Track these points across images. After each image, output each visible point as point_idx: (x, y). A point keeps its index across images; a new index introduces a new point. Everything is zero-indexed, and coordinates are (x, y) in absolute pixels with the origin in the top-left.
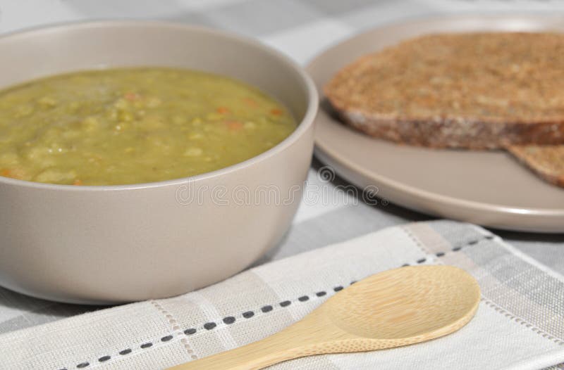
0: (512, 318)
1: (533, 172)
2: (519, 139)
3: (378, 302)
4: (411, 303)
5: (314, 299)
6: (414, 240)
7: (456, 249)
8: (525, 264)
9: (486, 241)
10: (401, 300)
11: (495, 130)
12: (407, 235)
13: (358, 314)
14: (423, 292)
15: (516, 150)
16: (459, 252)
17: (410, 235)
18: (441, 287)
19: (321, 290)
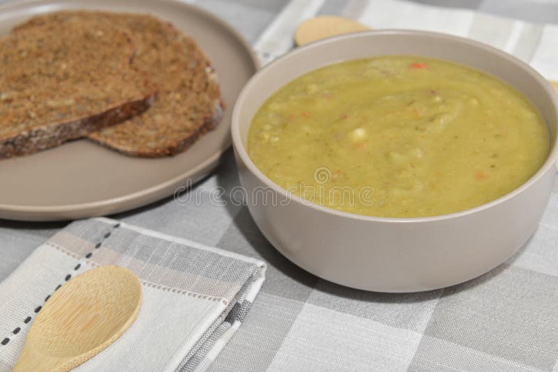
0: (169, 290)
1: (117, 151)
2: (94, 127)
3: (64, 319)
4: (89, 308)
5: (13, 337)
6: (63, 251)
7: (98, 246)
8: (154, 240)
9: (116, 230)
10: (81, 309)
11: (74, 127)
12: (54, 249)
13: (55, 336)
14: (94, 295)
15: (94, 136)
16: (101, 247)
17: (58, 248)
18: (106, 285)
19: (15, 328)
